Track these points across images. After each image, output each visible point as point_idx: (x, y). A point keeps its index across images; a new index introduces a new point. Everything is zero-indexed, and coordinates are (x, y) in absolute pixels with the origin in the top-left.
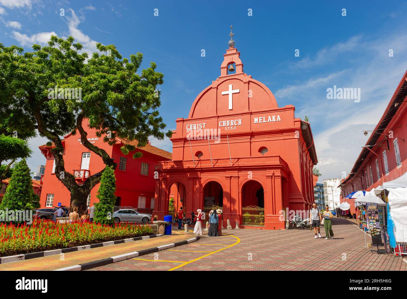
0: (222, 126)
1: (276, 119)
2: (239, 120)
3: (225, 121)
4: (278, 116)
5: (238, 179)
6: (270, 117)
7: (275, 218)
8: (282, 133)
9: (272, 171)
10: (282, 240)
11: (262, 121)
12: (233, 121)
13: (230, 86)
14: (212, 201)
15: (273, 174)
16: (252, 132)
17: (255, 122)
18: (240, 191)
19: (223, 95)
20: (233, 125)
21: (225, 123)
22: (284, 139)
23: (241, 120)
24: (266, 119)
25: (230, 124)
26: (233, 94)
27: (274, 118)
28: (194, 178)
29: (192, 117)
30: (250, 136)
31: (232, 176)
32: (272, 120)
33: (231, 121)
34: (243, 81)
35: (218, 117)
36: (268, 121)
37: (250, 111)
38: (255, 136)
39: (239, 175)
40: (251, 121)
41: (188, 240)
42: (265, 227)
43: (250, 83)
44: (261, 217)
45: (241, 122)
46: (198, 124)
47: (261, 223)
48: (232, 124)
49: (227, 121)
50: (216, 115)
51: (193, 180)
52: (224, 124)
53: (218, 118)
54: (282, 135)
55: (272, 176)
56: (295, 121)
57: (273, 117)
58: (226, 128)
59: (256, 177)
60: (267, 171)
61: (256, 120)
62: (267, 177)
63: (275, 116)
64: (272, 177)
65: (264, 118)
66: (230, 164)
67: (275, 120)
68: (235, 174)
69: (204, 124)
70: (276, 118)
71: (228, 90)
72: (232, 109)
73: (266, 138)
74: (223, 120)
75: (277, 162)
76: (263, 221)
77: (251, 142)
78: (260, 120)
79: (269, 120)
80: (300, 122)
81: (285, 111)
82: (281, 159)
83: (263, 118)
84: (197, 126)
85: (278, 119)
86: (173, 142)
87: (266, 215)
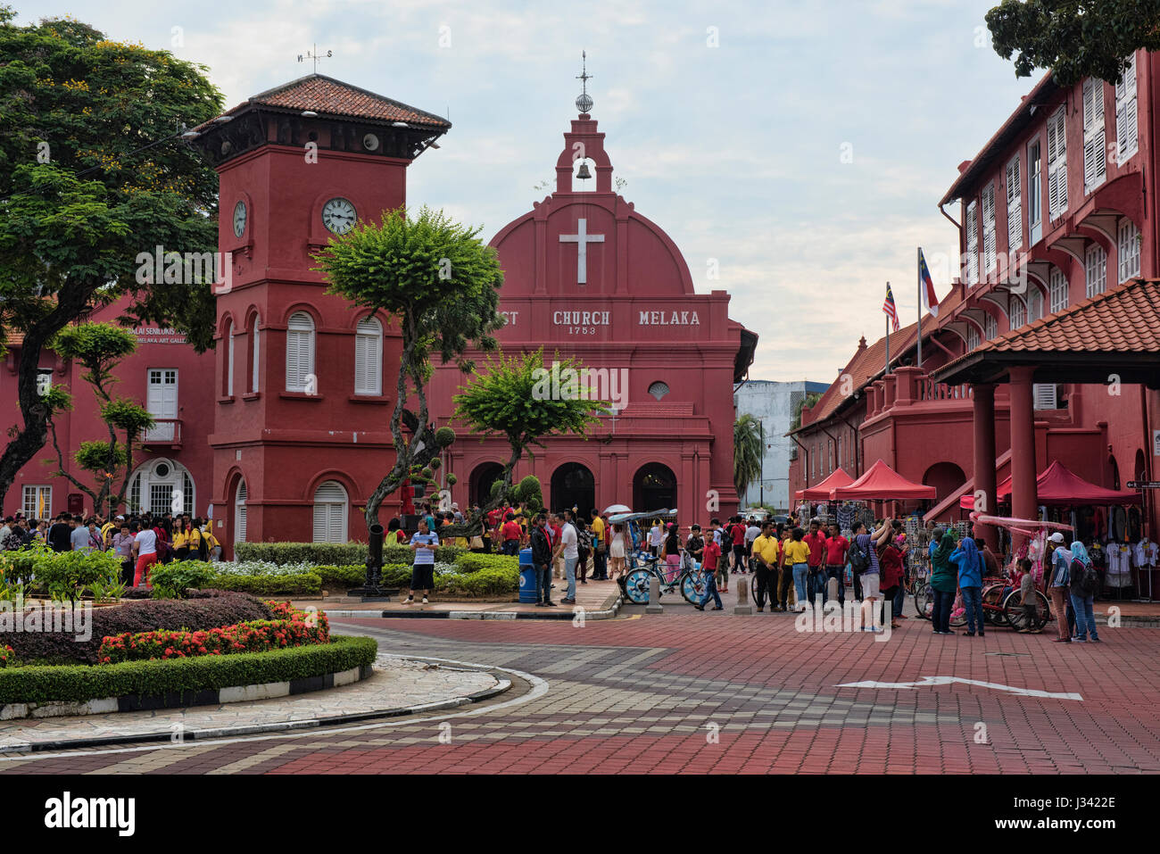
0: (561, 323)
1: (689, 321)
2: (604, 313)
3: (569, 313)
4: (695, 314)
6: (675, 313)
8: (701, 354)
11: (660, 320)
12: (589, 314)
13: (582, 223)
15: (696, 453)
16: (635, 347)
17: (641, 323)
19: (563, 244)
20: (588, 323)
21: (569, 318)
22: (704, 368)
23: (608, 313)
24: (668, 318)
25: (581, 320)
26: (588, 244)
27: (684, 317)
30: (630, 355)
32: (680, 321)
33: (584, 313)
34: (614, 216)
35: (552, 299)
36: (672, 323)
37: (631, 296)
38: (641, 356)
40: (633, 318)
43: (631, 222)
45: (607, 319)
48: (586, 320)
49: (574, 313)
50: (545, 295)
52: (567, 320)
53: (550, 303)
54: (702, 359)
55: (694, 455)
56: (729, 329)
57: (683, 313)
58: (571, 329)
61: (644, 317)
62: (683, 457)
63: (687, 313)
65: (663, 313)
67: (686, 321)
69: (514, 314)
70: (689, 318)
71: (577, 233)
72: (585, 281)
73: (666, 362)
74: (562, 310)
77: (631, 370)
78: (653, 318)
79: (673, 320)
80: (739, 332)
81: (709, 303)
83: (659, 315)
85: (693, 320)
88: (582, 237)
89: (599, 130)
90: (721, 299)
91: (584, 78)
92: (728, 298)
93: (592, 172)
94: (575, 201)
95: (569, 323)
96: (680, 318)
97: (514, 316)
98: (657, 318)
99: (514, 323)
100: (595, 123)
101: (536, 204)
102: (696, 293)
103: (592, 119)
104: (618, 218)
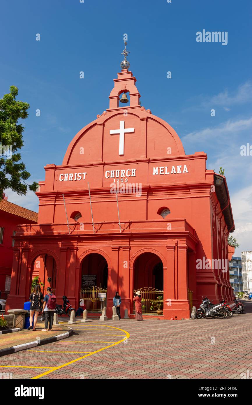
0: (109, 177)
1: (182, 171)
2: (133, 170)
3: (114, 171)
4: (185, 166)
5: (129, 250)
6: (173, 167)
7: (177, 303)
8: (189, 189)
9: (175, 240)
10: (186, 334)
11: (164, 172)
12: (124, 171)
13: (122, 123)
14: (93, 280)
15: (177, 244)
16: (150, 187)
17: (154, 174)
18: (132, 267)
19: (112, 135)
20: (124, 176)
21: (113, 174)
22: (191, 198)
23: (135, 170)
24: (169, 170)
25: (120, 175)
26: (125, 133)
27: (179, 169)
28: (68, 248)
29: (67, 164)
30: (147, 193)
31: (121, 247)
32: (176, 171)
33: (122, 171)
34: (139, 117)
35: (104, 164)
36: (172, 173)
37: (148, 159)
38: (154, 193)
39: (130, 246)
40: (149, 171)
41: (57, 336)
42: (163, 315)
43: (149, 120)
44: (159, 303)
45: (134, 173)
46: (76, 174)
47: (159, 311)
49: (116, 171)
50: (101, 162)
51: (67, 252)
53: (104, 166)
54: (190, 192)
55: (175, 246)
56: (206, 174)
57: (178, 167)
58: (114, 180)
59: (153, 248)
60: (168, 240)
61: (155, 170)
62: (167, 248)
63: (181, 166)
64: (174, 248)
65: (166, 167)
66: (118, 229)
67: (180, 171)
68: (125, 243)
69: (84, 173)
70: (182, 169)
71: (119, 129)
72: (123, 154)
73: (168, 195)
74: (110, 170)
75: (182, 228)
76: (162, 308)
77: (147, 201)
78: (161, 170)
79: (172, 171)
80: (213, 175)
81: (194, 159)
82: (187, 225)
83: (164, 169)
84: (74, 175)
85: (184, 170)
86: (39, 197)
87: (166, 299)
88: (122, 131)
90: (201, 157)
94: (118, 112)
95: (113, 177)
96: (177, 169)
97: (84, 175)
98: (163, 171)
99: (84, 179)
104: (141, 117)
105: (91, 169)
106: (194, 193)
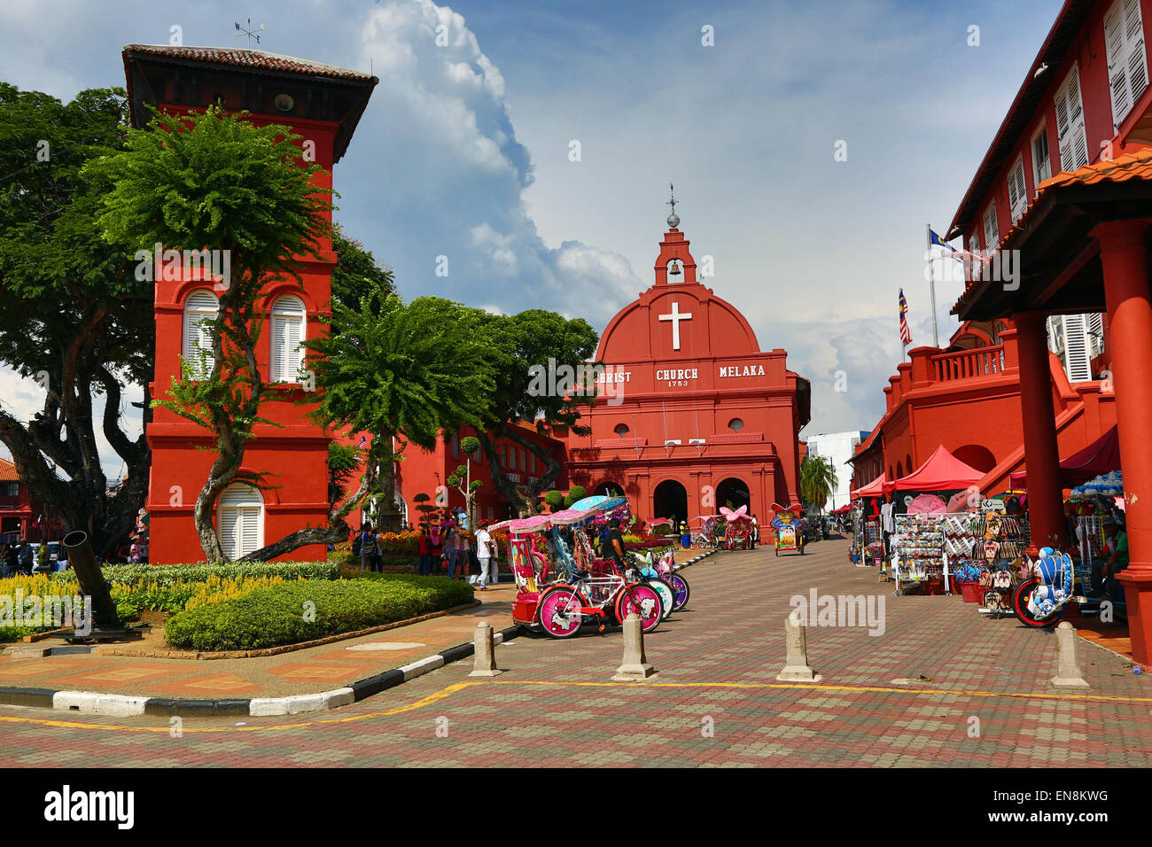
0: (662, 379)
1: (757, 372)
2: (693, 370)
3: (668, 371)
4: (761, 367)
6: (746, 368)
8: (767, 397)
11: (735, 373)
12: (682, 371)
13: (675, 306)
16: (717, 393)
17: (721, 376)
19: (661, 321)
20: (682, 378)
21: (668, 375)
22: (770, 407)
23: (696, 370)
24: (741, 371)
25: (677, 376)
26: (680, 320)
27: (753, 370)
29: (603, 360)
30: (713, 401)
32: (750, 372)
33: (679, 371)
34: (698, 299)
35: (654, 362)
36: (744, 375)
37: (712, 356)
38: (722, 400)
39: (711, 471)
40: (715, 372)
43: (711, 303)
45: (696, 374)
48: (680, 376)
49: (672, 371)
50: (649, 359)
52: (666, 377)
53: (654, 365)
54: (768, 401)
55: (762, 471)
56: (788, 377)
57: (752, 367)
58: (670, 383)
60: (754, 464)
61: (723, 372)
62: (753, 473)
63: (755, 366)
64: (761, 473)
65: (737, 368)
67: (755, 373)
70: (757, 370)
71: (671, 313)
72: (678, 348)
73: (741, 404)
74: (663, 369)
75: (769, 452)
77: (715, 411)
78: (730, 372)
79: (745, 373)
80: (795, 379)
81: (771, 358)
83: (735, 370)
85: (760, 372)
88: (675, 316)
89: (685, 239)
90: (781, 355)
91: (673, 203)
92: (786, 355)
93: (681, 269)
94: (669, 290)
95: (668, 379)
96: (750, 371)
98: (733, 372)
100: (683, 234)
101: (641, 294)
102: (762, 352)
103: (680, 231)
104: (701, 300)
105: (637, 367)
106: (773, 402)
